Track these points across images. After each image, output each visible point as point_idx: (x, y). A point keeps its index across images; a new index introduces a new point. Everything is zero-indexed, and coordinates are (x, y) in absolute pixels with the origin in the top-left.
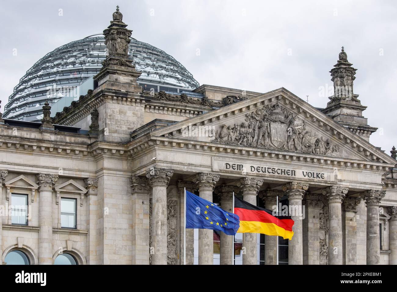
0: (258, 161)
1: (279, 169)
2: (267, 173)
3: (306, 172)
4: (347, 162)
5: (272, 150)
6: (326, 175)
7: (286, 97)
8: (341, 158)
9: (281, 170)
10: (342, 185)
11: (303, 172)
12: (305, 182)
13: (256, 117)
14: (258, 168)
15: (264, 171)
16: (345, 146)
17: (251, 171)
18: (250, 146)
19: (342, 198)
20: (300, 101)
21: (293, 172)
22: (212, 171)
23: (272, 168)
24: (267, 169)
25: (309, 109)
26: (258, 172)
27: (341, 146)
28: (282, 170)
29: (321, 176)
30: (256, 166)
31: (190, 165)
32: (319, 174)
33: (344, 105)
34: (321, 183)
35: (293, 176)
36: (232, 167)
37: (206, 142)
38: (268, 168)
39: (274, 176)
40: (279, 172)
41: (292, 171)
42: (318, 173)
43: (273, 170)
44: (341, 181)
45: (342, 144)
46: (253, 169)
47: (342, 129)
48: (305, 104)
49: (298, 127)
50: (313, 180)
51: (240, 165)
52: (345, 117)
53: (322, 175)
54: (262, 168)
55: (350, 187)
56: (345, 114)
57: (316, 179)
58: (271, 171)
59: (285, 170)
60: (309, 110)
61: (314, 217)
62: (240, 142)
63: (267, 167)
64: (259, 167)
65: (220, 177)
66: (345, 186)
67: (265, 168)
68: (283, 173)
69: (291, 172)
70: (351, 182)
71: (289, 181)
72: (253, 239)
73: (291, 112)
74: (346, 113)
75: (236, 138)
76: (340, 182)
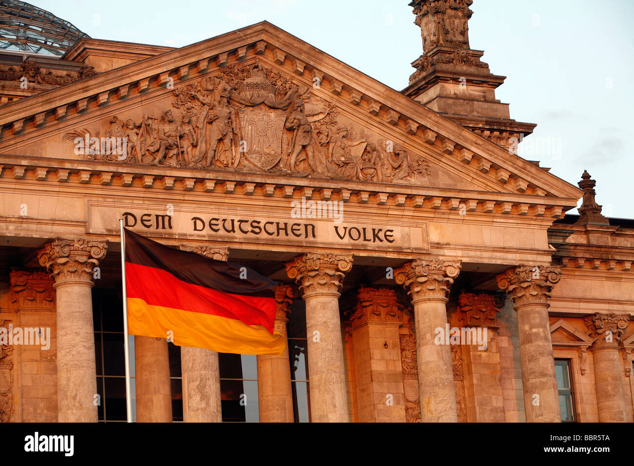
0: (211, 203)
1: (272, 223)
2: (238, 234)
3: (345, 228)
4: (450, 198)
5: (245, 174)
6: (398, 233)
7: (277, 45)
8: (434, 188)
9: (275, 225)
10: (444, 256)
11: (336, 228)
12: (342, 251)
13: (201, 98)
14: (213, 222)
15: (230, 229)
16: (443, 160)
17: (195, 229)
18: (188, 167)
19: (445, 287)
20: (313, 53)
21: (310, 228)
22: (88, 234)
23: (251, 219)
24: (236, 224)
25: (338, 71)
26: (213, 233)
27: (432, 159)
28: (278, 224)
29: (386, 236)
30: (206, 218)
32: (380, 230)
33: (446, 76)
34: (387, 252)
35: (311, 238)
36: (142, 221)
37: (63, 161)
38: (240, 221)
39: (258, 239)
40: (272, 228)
41: (306, 226)
42: (377, 228)
43: (254, 224)
44: (438, 246)
45: (434, 155)
46: (199, 225)
47: (430, 118)
48: (327, 60)
49: (316, 118)
50: (363, 245)
51: (163, 217)
52: (450, 101)
53: (388, 233)
54: (224, 220)
55: (465, 260)
56: (451, 96)
57: (371, 245)
58: (250, 229)
59: (286, 224)
60: (341, 75)
61: (386, 345)
63: (236, 219)
64: (217, 220)
65: (106, 247)
66: (451, 259)
67: (233, 221)
68: (282, 232)
69: (302, 228)
70: (467, 247)
71: (300, 250)
72: (208, 404)
73: (294, 82)
74: (452, 93)
75: (148, 150)
76: (438, 248)
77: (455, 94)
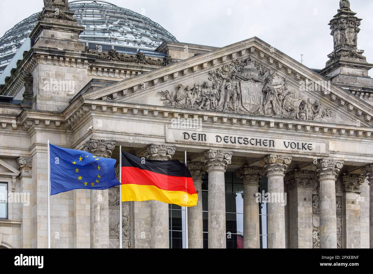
0: (225, 129)
1: (253, 139)
2: (237, 145)
3: (289, 143)
4: (341, 129)
5: (242, 115)
6: (314, 146)
7: (261, 49)
8: (333, 124)
9: (255, 140)
10: (336, 157)
11: (284, 142)
12: (287, 154)
13: (222, 75)
14: (226, 138)
15: (234, 142)
16: (339, 109)
17: (217, 141)
18: (215, 111)
19: (336, 173)
20: (278, 53)
21: (272, 142)
22: (166, 143)
23: (244, 137)
24: (237, 139)
25: (290, 63)
26: (225, 143)
27: (334, 109)
28: (256, 140)
29: (308, 147)
30: (223, 136)
31: (136, 135)
32: (306, 144)
33: (344, 63)
34: (308, 155)
35: (272, 147)
36: (192, 137)
37: (156, 106)
38: (239, 138)
39: (246, 147)
40: (253, 142)
41: (270, 141)
42: (304, 143)
43: (245, 140)
44: (334, 152)
45: (335, 107)
46: (219, 139)
47: (334, 88)
48: (285, 58)
49: (278, 87)
50: (297, 151)
51: (202, 135)
52: (345, 77)
53: (309, 146)
54: (231, 137)
55: (346, 160)
56: (346, 74)
57: (301, 151)
58: (243, 142)
59: (260, 140)
60: (291, 65)
61: (305, 199)
62: (202, 105)
63: (237, 137)
64: (227, 137)
65: (175, 149)
66: (339, 159)
67: (235, 138)
68: (258, 144)
69: (268, 142)
70: (347, 154)
71: (266, 153)
72: (219, 226)
73: (268, 68)
74: (347, 72)
75: (196, 102)
76: (333, 153)
77: (348, 73)
